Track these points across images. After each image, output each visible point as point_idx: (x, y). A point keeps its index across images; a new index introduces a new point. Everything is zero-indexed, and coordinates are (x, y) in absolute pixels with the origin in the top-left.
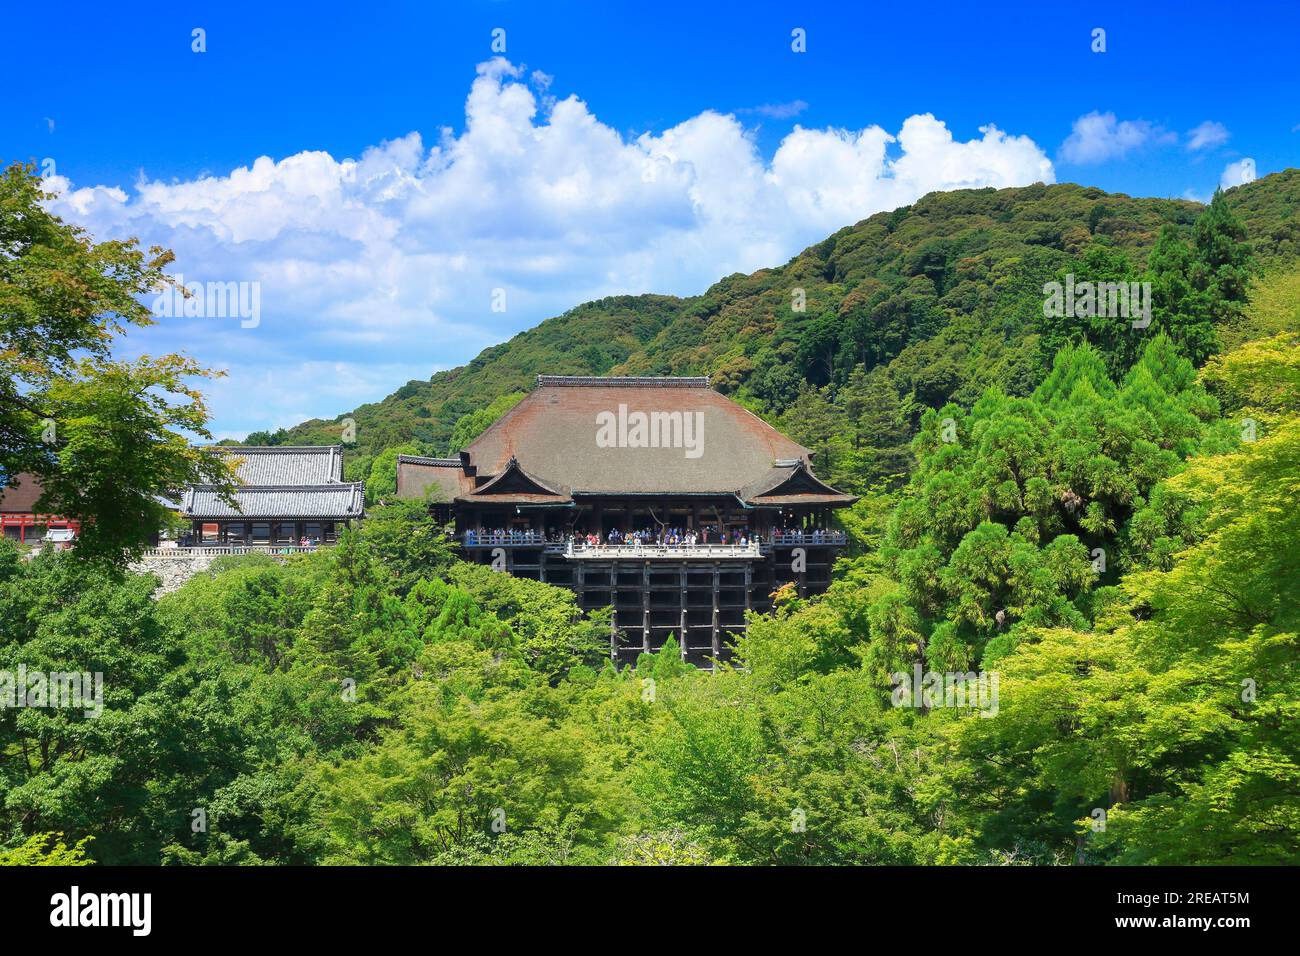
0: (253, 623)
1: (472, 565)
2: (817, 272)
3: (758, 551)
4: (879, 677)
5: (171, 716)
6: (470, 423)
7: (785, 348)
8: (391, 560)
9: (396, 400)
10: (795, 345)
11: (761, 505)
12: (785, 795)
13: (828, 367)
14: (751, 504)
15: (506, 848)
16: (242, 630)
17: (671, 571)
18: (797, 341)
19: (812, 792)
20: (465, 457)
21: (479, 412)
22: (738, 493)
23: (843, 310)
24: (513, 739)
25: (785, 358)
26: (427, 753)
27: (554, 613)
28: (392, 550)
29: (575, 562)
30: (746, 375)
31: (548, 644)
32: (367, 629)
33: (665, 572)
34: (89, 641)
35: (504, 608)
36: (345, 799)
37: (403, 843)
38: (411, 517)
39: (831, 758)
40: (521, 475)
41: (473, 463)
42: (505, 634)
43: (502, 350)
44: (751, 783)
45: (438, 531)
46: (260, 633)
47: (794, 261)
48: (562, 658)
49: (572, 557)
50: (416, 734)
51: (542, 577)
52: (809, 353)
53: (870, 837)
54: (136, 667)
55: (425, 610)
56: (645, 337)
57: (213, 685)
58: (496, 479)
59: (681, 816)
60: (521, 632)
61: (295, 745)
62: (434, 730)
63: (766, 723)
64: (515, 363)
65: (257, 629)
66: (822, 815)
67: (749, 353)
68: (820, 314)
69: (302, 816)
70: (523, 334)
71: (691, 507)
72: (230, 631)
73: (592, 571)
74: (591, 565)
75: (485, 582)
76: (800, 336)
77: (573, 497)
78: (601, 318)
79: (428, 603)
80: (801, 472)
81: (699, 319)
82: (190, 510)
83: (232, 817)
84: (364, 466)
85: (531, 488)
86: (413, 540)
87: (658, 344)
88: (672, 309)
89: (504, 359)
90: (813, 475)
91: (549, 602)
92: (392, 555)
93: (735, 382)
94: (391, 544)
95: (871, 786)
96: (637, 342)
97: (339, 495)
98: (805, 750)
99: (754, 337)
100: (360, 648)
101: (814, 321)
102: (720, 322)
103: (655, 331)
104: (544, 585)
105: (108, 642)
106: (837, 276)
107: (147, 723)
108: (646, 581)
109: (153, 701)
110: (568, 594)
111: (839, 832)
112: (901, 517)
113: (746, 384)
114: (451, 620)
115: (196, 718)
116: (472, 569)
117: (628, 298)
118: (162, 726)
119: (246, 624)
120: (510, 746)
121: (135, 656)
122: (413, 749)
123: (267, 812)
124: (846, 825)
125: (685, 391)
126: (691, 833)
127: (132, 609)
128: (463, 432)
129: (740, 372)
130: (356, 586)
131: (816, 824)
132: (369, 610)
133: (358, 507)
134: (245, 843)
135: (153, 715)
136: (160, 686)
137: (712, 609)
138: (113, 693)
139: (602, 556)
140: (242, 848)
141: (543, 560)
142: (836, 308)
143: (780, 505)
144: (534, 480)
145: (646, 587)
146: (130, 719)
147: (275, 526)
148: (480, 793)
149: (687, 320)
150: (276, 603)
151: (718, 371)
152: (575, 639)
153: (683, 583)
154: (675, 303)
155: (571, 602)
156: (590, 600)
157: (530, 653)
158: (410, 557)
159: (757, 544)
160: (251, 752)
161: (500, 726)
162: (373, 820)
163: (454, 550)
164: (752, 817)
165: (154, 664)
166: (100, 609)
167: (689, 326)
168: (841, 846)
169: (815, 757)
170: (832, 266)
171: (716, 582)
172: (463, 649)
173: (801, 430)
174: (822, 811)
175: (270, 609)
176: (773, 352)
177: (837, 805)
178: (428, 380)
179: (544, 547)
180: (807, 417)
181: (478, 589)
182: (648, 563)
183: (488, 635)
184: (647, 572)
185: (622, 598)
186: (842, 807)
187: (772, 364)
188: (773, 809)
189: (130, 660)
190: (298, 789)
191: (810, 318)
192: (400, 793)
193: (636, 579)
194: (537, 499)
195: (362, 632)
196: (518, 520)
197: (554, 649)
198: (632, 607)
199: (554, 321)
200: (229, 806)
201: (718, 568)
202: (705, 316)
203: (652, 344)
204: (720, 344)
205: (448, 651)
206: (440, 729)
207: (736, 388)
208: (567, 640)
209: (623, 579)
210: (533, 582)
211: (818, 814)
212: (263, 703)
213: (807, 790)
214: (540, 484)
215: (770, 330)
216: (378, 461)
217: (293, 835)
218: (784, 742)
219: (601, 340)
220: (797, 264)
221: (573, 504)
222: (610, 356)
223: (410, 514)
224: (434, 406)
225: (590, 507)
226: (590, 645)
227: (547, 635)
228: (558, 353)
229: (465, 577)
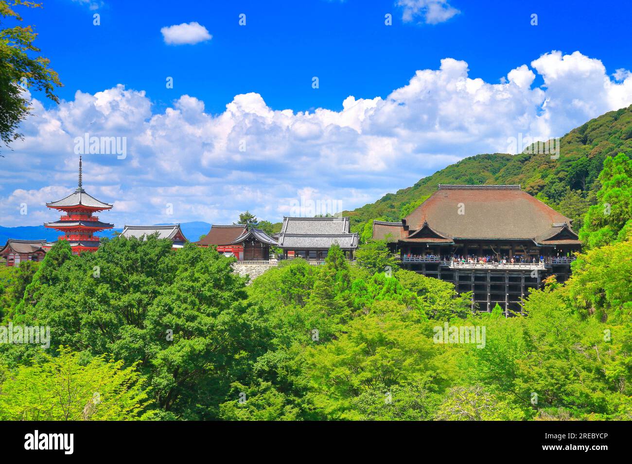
0: (293, 288)
1: (406, 271)
2: (578, 140)
3: (544, 267)
4: (578, 301)
5: (235, 321)
6: (409, 208)
7: (561, 175)
8: (369, 268)
9: (381, 202)
10: (566, 173)
11: (545, 245)
12: (536, 371)
13: (583, 184)
14: (541, 244)
15: (394, 392)
16: (288, 291)
17: (501, 275)
18: (567, 171)
19: (551, 370)
20: (404, 221)
21: (413, 203)
22: (534, 239)
23: (590, 156)
24: (399, 340)
25: (561, 180)
26: (358, 344)
27: (444, 294)
28: (370, 263)
29: (454, 270)
30: (542, 188)
31: (440, 308)
32: (342, 290)
33: (498, 276)
34: (199, 284)
35: (421, 291)
36: (318, 365)
37: (345, 388)
38: (378, 248)
39: (562, 353)
40: (429, 230)
41: (407, 224)
42: (414, 298)
43: (428, 179)
44: (517, 364)
45: (391, 255)
46: (296, 292)
47: (567, 135)
48: (448, 315)
49: (453, 268)
50: (352, 335)
51: (439, 277)
52: (573, 177)
53: (582, 393)
54: (220, 298)
55: (378, 287)
56: (494, 173)
57: (256, 308)
58: (418, 231)
59: (482, 380)
60: (428, 302)
61: (299, 340)
62: (361, 334)
63: (526, 333)
64: (433, 185)
65: (295, 291)
66: (556, 382)
67: (543, 177)
68: (579, 158)
69: (297, 373)
70: (438, 172)
71: (511, 245)
72: (283, 291)
73: (463, 275)
74: (462, 272)
75: (412, 279)
76: (569, 169)
77: (453, 240)
78: (474, 164)
79: (380, 284)
80: (566, 229)
81: (520, 163)
82: (282, 244)
83: (264, 371)
84: (361, 228)
85: (433, 235)
86: (379, 259)
87: (501, 175)
88: (508, 160)
89: (429, 183)
90: (572, 231)
91: (441, 288)
92: (369, 266)
93: (537, 191)
94: (369, 261)
95: (584, 368)
96: (491, 174)
97: (347, 239)
98: (547, 348)
99: (546, 170)
100: (338, 299)
101: (576, 162)
102: (529, 164)
103: (499, 169)
104: (440, 280)
105: (207, 285)
106: (588, 142)
107: (224, 323)
108: (489, 280)
109: (227, 314)
110: (451, 285)
111: (565, 391)
112: (591, 214)
113: (542, 191)
114: (388, 291)
115: (248, 323)
116: (406, 273)
117: (487, 155)
118: (230, 326)
119: (290, 288)
120: (398, 343)
121: (220, 292)
122: (351, 343)
123: (280, 369)
124: (569, 388)
125: (509, 192)
126: (486, 389)
127: (220, 271)
128: (405, 212)
129: (539, 186)
130: (337, 270)
131: (552, 385)
132: (343, 282)
133: (356, 244)
134: (270, 383)
135: (226, 320)
136: (231, 307)
137: (521, 293)
138: (209, 309)
139: (467, 268)
140: (268, 385)
141: (439, 269)
142: (587, 155)
143: (555, 245)
144: (435, 232)
145: (489, 283)
146: (217, 322)
147: (319, 252)
148: (382, 365)
149: (514, 164)
150: (303, 279)
151: (527, 186)
152: (454, 306)
153: (507, 281)
154: (509, 157)
155: (453, 289)
156: (462, 288)
157: (432, 312)
158: (378, 267)
159: (543, 263)
160: (275, 341)
161: (394, 333)
162: (330, 376)
163: (398, 264)
164: (518, 381)
165: (228, 296)
166: (206, 270)
167: (515, 166)
168: (566, 398)
169: (553, 352)
170: (586, 137)
171: (523, 281)
172: (392, 304)
173: (567, 211)
174: (556, 380)
175: (301, 282)
176: (555, 176)
177: (564, 377)
178: (395, 193)
179: (440, 263)
180: (570, 205)
181: (408, 282)
182: (489, 271)
183: (405, 298)
184: (489, 276)
185: (477, 287)
186: (566, 378)
187: (555, 182)
188: (529, 378)
189: (217, 294)
190: (297, 359)
191: (574, 160)
192: (343, 363)
193: (483, 279)
194: (437, 241)
195: (340, 292)
196: (428, 251)
197: (444, 310)
198: (482, 292)
199: (453, 166)
200: (263, 365)
201: (524, 274)
202: (523, 162)
203: (497, 175)
204: (530, 174)
205: (385, 305)
206: (363, 333)
207: (536, 194)
208: (450, 306)
209: (477, 278)
210: (435, 279)
211: (554, 381)
212: (283, 318)
213: (548, 369)
214: (438, 234)
215: (554, 166)
216: (367, 225)
217: (292, 381)
218: (536, 344)
219: (474, 174)
220: (568, 136)
221: (453, 243)
222: (478, 181)
223: (378, 247)
224: (397, 204)
225: (462, 245)
226: (461, 309)
227: (441, 304)
228: (454, 180)
229: (403, 276)
